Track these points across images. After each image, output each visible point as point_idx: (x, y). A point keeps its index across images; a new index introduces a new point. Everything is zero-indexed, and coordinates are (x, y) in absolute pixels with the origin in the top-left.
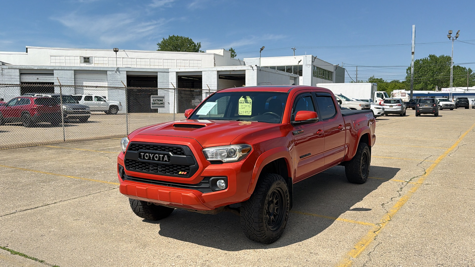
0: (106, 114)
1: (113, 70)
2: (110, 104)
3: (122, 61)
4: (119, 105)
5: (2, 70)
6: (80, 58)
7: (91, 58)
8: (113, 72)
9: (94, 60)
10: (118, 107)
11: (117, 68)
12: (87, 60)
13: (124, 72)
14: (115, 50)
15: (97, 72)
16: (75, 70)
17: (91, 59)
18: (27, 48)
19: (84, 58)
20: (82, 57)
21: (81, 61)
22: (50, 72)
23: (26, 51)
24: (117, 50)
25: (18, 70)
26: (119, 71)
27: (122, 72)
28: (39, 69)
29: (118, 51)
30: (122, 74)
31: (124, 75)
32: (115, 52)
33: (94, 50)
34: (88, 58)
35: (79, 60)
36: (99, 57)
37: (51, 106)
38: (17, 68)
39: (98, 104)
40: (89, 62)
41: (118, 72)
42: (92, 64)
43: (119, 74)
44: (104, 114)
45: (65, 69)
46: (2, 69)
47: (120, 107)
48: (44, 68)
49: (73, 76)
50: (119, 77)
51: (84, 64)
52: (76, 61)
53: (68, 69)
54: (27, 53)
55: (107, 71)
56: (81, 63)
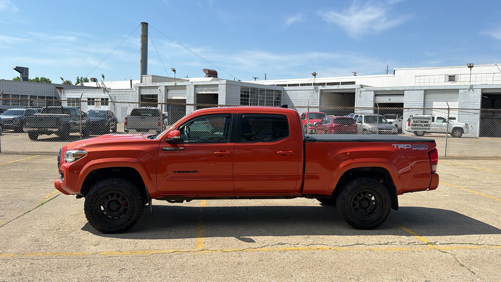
0: (452, 137)
1: (466, 88)
2: (454, 126)
3: (492, 78)
4: (464, 127)
5: (360, 93)
6: (445, 77)
7: (457, 75)
8: (466, 90)
9: (460, 78)
10: (463, 129)
11: (471, 86)
12: (452, 78)
13: (478, 89)
14: (469, 65)
15: (448, 91)
16: (425, 90)
17: (457, 77)
18: (394, 70)
19: (449, 76)
20: (448, 75)
21: (445, 80)
22: (400, 93)
23: (393, 73)
24: (472, 65)
25: (373, 92)
26: (473, 89)
27: (476, 90)
28: (391, 90)
29: (473, 67)
30: (476, 92)
31: (478, 93)
32: (470, 68)
33: (460, 67)
34: (454, 76)
35: (443, 79)
36: (465, 74)
37: (347, 126)
38: (373, 90)
39: (440, 126)
40: (454, 80)
41: (471, 90)
42: (457, 83)
43: (472, 92)
44: (450, 137)
45: (416, 89)
46: (361, 91)
47: (465, 130)
48: (396, 89)
49: (423, 96)
50: (472, 95)
51: (448, 83)
52: (440, 80)
53: (418, 89)
54: (394, 75)
55: (459, 89)
56: (445, 82)
